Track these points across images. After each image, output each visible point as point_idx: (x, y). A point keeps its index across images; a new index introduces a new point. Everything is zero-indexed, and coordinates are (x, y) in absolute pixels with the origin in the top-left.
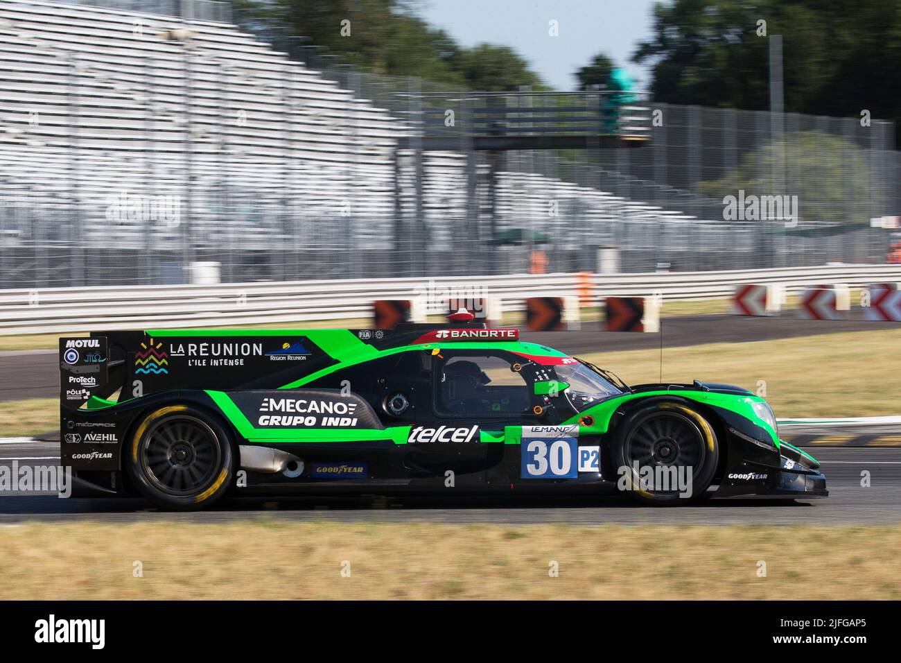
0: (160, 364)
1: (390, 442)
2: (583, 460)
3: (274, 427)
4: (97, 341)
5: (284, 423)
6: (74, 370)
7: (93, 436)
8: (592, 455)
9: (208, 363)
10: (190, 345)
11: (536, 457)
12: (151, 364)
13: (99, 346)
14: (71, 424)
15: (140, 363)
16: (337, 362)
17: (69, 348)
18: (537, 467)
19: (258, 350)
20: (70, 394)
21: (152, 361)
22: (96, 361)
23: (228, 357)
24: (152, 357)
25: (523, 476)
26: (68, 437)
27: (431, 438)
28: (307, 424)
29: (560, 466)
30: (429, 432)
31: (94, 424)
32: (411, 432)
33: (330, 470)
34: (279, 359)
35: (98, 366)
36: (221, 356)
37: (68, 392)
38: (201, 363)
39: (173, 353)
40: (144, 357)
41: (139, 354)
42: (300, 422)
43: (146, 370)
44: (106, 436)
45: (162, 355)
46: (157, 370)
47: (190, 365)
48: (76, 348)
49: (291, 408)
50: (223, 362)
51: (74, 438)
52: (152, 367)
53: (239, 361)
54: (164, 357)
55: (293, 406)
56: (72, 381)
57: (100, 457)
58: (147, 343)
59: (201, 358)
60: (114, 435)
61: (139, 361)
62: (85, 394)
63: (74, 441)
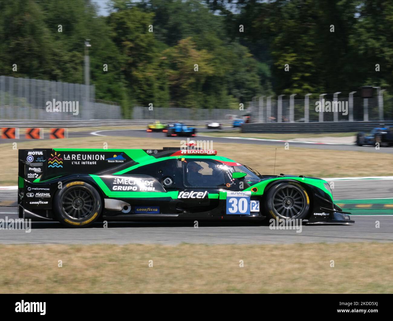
0: (59, 163)
1: (170, 198)
2: (253, 206)
3: (119, 191)
4: (42, 152)
5: (123, 189)
6: (31, 165)
7: (40, 194)
8: (256, 204)
9: (81, 163)
10: (73, 155)
11: (233, 205)
12: (56, 163)
13: (42, 154)
14: (29, 189)
15: (50, 163)
16: (138, 163)
17: (29, 155)
18: (233, 209)
19: (103, 157)
20: (29, 175)
21: (56, 162)
22: (41, 161)
23: (89, 160)
24: (56, 160)
25: (227, 213)
26: (28, 194)
27: (188, 196)
28: (133, 190)
29: (243, 209)
30: (187, 194)
31: (40, 189)
32: (179, 194)
33: (143, 210)
34: (112, 162)
35: (42, 163)
36: (86, 160)
37: (28, 174)
38: (78, 163)
39: (65, 159)
40: (52, 160)
41: (50, 159)
42: (131, 189)
43: (53, 166)
44: (45, 194)
45: (60, 159)
46: (58, 166)
47: (72, 164)
48: (32, 155)
49: (126, 183)
50: (87, 163)
51: (31, 195)
52: (56, 165)
53: (94, 163)
54: (61, 160)
55: (127, 182)
56: (30, 170)
57: (42, 203)
58: (54, 154)
59: (78, 161)
60: (49, 194)
61: (50, 162)
62: (36, 176)
63: (31, 196)
